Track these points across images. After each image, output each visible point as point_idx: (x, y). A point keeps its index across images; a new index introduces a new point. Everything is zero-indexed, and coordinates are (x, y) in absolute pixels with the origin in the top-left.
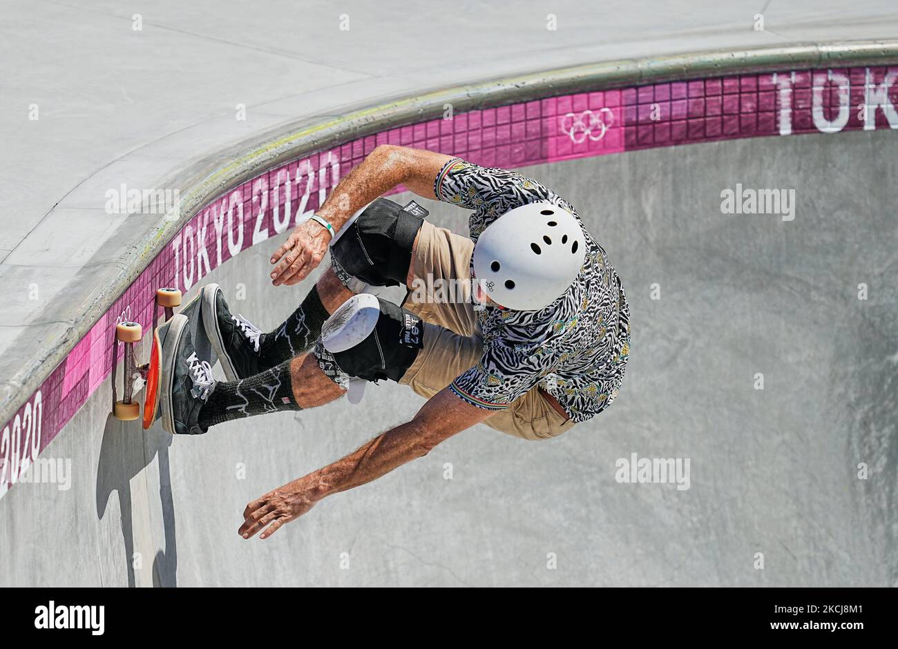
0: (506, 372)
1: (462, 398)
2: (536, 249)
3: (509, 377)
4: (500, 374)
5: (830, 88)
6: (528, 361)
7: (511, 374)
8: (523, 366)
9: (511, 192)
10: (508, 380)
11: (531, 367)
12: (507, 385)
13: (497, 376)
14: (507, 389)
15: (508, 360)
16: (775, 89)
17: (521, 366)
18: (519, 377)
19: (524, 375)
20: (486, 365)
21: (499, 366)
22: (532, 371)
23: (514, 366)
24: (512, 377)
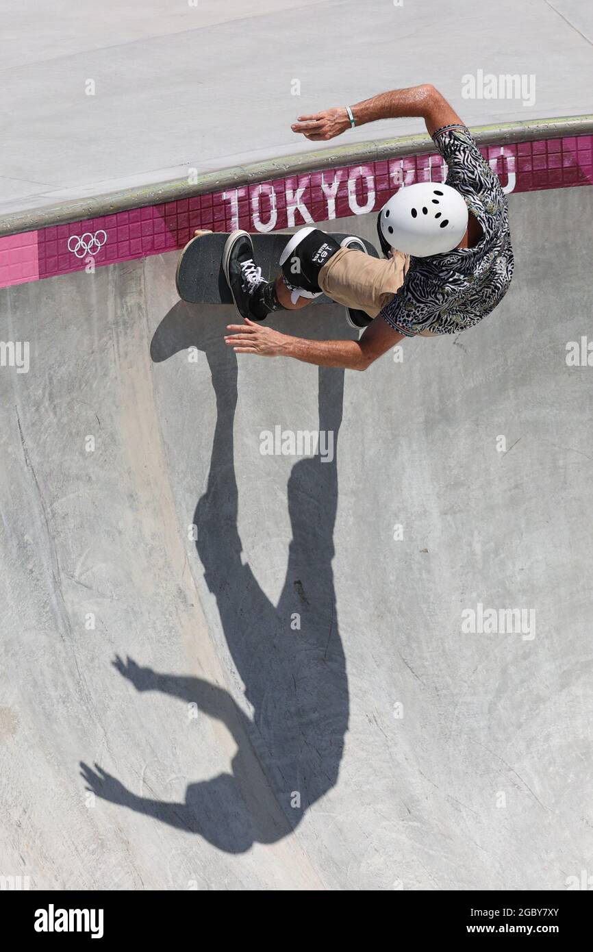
0: (419, 301)
1: (390, 324)
2: (414, 213)
3: (421, 305)
4: (414, 302)
5: (264, 198)
6: (435, 296)
7: (422, 303)
8: (432, 299)
9: (473, 173)
10: (419, 307)
11: (437, 302)
12: (418, 311)
13: (412, 303)
14: (418, 314)
15: (421, 292)
16: (228, 202)
17: (430, 298)
18: (427, 306)
19: (430, 305)
20: (405, 294)
21: (413, 296)
22: (437, 304)
23: (425, 297)
24: (422, 305)
